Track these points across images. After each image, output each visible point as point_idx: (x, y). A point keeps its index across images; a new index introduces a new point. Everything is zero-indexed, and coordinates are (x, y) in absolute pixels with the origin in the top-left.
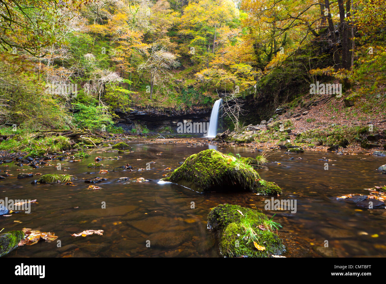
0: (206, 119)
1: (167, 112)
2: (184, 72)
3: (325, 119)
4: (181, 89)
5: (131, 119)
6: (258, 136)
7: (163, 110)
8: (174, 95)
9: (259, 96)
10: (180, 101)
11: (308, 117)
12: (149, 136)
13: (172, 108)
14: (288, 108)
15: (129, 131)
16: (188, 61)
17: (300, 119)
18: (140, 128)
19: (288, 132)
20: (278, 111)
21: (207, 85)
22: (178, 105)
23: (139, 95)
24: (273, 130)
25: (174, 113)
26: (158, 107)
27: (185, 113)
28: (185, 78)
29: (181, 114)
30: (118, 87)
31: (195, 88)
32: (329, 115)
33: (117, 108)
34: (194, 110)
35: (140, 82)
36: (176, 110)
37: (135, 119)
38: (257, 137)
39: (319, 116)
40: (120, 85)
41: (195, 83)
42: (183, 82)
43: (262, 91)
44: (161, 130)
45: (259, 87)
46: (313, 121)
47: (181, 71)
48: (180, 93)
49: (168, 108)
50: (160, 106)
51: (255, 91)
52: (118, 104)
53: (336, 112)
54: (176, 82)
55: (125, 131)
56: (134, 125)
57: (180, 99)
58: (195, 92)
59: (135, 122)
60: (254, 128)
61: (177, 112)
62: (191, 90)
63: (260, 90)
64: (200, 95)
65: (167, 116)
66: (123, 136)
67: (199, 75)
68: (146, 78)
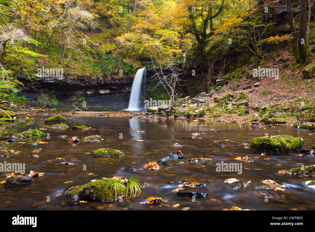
0: (126, 90)
1: (81, 80)
2: (101, 35)
3: (283, 91)
4: (98, 54)
5: (36, 88)
6: (209, 109)
7: (76, 78)
8: (89, 60)
9: (188, 65)
10: (97, 68)
11: (261, 89)
12: (59, 109)
13: (87, 76)
14: (229, 79)
15: (33, 102)
16: (105, 23)
17: (253, 91)
18: (47, 99)
19: (246, 106)
20: (218, 82)
21: (128, 51)
22: (94, 72)
23: (47, 59)
24: (223, 103)
25: (89, 82)
26: (70, 74)
27: (103, 82)
28: (103, 43)
29: (97, 83)
30: (21, 47)
31: (114, 53)
32: (286, 87)
33: (20, 74)
34: (113, 79)
35: (49, 44)
36: (91, 79)
37: (41, 88)
38: (207, 110)
39: (275, 89)
40: (25, 45)
41: (114, 49)
42: (100, 47)
43: (193, 60)
44: (73, 101)
45: (190, 56)
46: (270, 93)
47: (97, 34)
48: (97, 59)
49: (83, 76)
50: (73, 73)
51: (185, 60)
52: (21, 68)
53: (294, 84)
54: (92, 46)
55: (29, 102)
56: (40, 94)
57: (96, 66)
58: (114, 59)
59: (42, 91)
60: (198, 100)
61: (93, 80)
62: (109, 56)
63: (191, 59)
64: (120, 63)
65: (80, 85)
66: (27, 108)
67: (121, 39)
68: (55, 40)
